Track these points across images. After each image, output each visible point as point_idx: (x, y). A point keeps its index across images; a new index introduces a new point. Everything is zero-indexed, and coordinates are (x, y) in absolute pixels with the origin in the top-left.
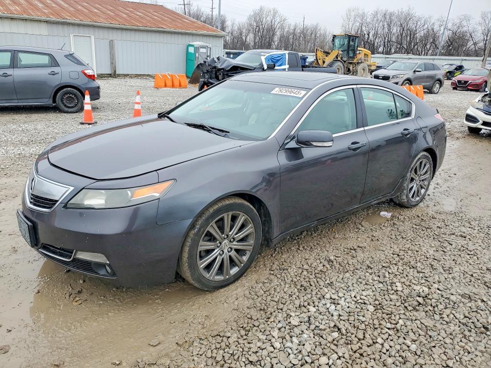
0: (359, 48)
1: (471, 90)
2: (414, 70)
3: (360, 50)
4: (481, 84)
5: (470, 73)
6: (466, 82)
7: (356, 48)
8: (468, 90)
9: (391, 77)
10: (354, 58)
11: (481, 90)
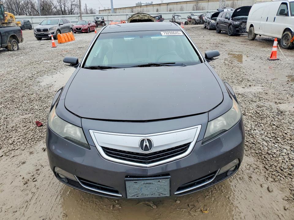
0: (5, 13)
1: (84, 33)
2: (59, 24)
3: (6, 14)
4: (87, 29)
5: (78, 24)
6: (80, 29)
7: (3, 12)
8: (82, 33)
9: (49, 29)
10: (5, 20)
11: (89, 32)
